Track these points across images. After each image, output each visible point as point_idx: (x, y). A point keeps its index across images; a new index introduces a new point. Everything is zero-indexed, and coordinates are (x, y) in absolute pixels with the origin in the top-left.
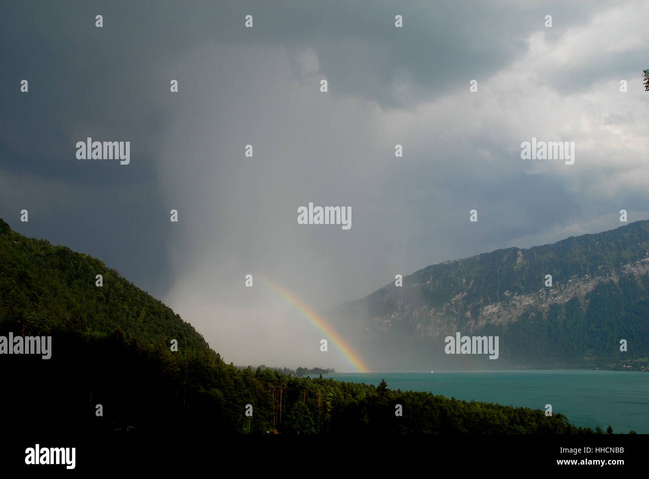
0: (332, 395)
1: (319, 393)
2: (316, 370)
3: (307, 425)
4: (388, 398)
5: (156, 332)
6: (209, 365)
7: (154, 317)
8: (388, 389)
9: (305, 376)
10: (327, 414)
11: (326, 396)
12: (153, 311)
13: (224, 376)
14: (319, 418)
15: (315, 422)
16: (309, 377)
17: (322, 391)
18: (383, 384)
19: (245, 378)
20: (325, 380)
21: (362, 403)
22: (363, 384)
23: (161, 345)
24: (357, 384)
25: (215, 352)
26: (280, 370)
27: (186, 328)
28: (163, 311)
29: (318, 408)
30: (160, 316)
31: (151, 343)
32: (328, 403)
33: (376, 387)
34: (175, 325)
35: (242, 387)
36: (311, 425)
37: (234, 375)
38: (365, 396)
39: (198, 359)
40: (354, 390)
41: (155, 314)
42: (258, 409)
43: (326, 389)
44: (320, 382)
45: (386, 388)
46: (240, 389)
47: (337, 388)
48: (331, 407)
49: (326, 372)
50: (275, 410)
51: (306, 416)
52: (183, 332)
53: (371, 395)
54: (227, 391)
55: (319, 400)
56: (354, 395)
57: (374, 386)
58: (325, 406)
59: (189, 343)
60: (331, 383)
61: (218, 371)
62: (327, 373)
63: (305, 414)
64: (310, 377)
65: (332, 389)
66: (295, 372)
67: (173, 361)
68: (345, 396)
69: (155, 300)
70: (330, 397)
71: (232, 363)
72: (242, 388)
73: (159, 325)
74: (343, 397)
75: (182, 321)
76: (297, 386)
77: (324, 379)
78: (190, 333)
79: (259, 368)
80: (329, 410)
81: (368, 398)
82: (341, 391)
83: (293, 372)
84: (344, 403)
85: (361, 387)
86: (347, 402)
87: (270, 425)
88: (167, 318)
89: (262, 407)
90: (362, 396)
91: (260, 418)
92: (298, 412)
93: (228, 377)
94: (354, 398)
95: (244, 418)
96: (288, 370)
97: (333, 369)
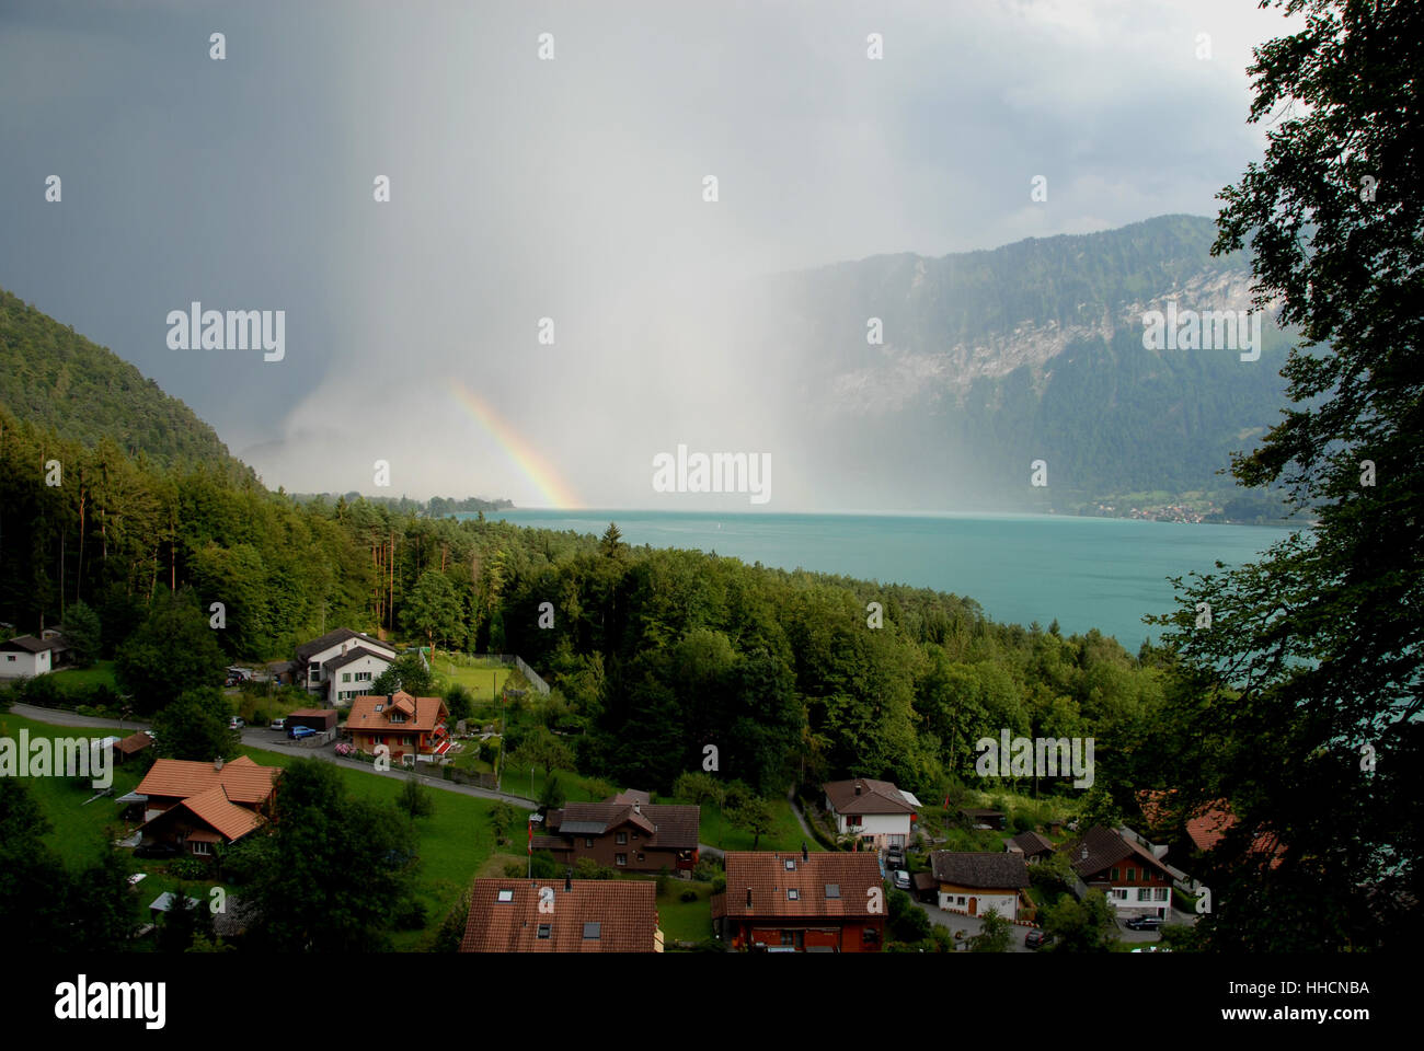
0: (501, 555)
1: (476, 552)
2: (473, 504)
3: (449, 619)
4: (621, 562)
5: (100, 420)
6: (228, 492)
7: (93, 386)
8: (621, 544)
9: (447, 516)
10: (493, 595)
11: (490, 558)
12: (89, 370)
13: (262, 519)
14: (474, 603)
15: (466, 612)
16: (453, 518)
17: (483, 548)
18: (612, 534)
19: (309, 521)
20: (488, 525)
21: (566, 574)
22: (572, 532)
23: (111, 450)
24: (558, 533)
25: (242, 466)
26: (392, 503)
27: (172, 412)
28: (115, 371)
29: (472, 584)
30: (107, 383)
31: (90, 446)
32: (496, 573)
33: (600, 538)
34: (145, 405)
35: (304, 539)
36: (457, 619)
37: (285, 513)
38: (573, 558)
39: (200, 481)
40: (552, 545)
41: (93, 378)
42: (341, 586)
43: (490, 543)
44: (480, 528)
45: (618, 540)
46: (300, 543)
47: (515, 541)
48: (499, 579)
49: (495, 506)
50: (379, 588)
51: (447, 600)
52: (165, 421)
53: (585, 555)
54: (271, 548)
55: (476, 567)
56: (550, 556)
57: (595, 537)
58: (488, 580)
59: (180, 445)
60: (505, 531)
61: (248, 506)
62: (495, 509)
63: (444, 596)
64: (458, 519)
65: (505, 543)
66: (426, 507)
67: (143, 485)
68: (531, 557)
69: (93, 346)
70: (499, 559)
71: (281, 489)
72: (304, 542)
73: (106, 405)
74: (527, 559)
75: (161, 395)
76: (426, 536)
77: (487, 522)
78: (182, 421)
79: (342, 500)
80: (496, 587)
81: (579, 563)
82: (523, 547)
83: (421, 507)
84: (527, 573)
85: (566, 540)
86: (535, 570)
87: (370, 619)
88: (126, 388)
89: (352, 581)
90: (567, 558)
91: (346, 606)
92: (429, 592)
93: (272, 519)
94: (550, 561)
95: (311, 607)
96: (412, 503)
97: (510, 501)
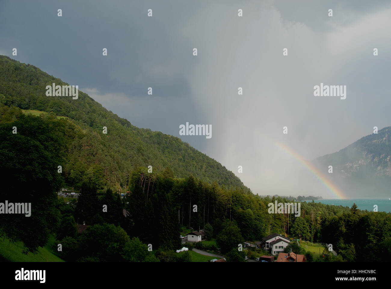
0: (320, 213)
1: (312, 212)
2: (310, 198)
3: (305, 231)
4: (358, 215)
5: (212, 177)
6: (244, 195)
7: (211, 168)
8: (358, 210)
10: (318, 225)
11: (316, 214)
12: (210, 165)
13: (253, 202)
14: (313, 227)
15: (310, 229)
16: (305, 202)
17: (314, 211)
18: (354, 207)
19: (265, 203)
21: (340, 219)
22: (341, 206)
23: (215, 184)
24: (337, 206)
25: (247, 188)
26: (287, 198)
27: (229, 174)
28: (216, 164)
29: (311, 221)
30: (214, 168)
31: (210, 183)
32: (319, 218)
33: (350, 208)
34: (223, 173)
35: (264, 208)
36: (307, 231)
37: (259, 201)
38: (342, 214)
39: (237, 192)
40: (335, 210)
41: (211, 166)
42: (274, 221)
43: (316, 209)
44: (313, 205)
45: (357, 209)
46: (263, 209)
47: (324, 209)
48: (320, 220)
49: (316, 198)
50: (285, 222)
51: (304, 226)
52: (228, 177)
53: (346, 213)
54: (255, 210)
55: (313, 216)
56: (335, 213)
57: (349, 208)
58: (316, 220)
59: (231, 183)
60: (320, 205)
61: (249, 199)
62: (317, 199)
63: (303, 225)
64: (306, 202)
65: (321, 209)
66: (297, 199)
67: (223, 193)
68: (329, 213)
69: (210, 158)
70: (319, 214)
71: (257, 194)
72: (264, 209)
73: (214, 173)
74: (328, 214)
75: (227, 170)
77: (315, 203)
78: (232, 177)
79: (274, 197)
80: (319, 222)
81: (344, 215)
82: (326, 210)
83: (295, 199)
84: (328, 218)
85: (340, 208)
86: (330, 217)
87: (282, 231)
88: (218, 169)
89: (277, 220)
90: (340, 214)
91: (276, 227)
92: (299, 223)
93: (255, 202)
94: (335, 215)
95: (266, 227)
96: (292, 198)
97: (321, 197)
